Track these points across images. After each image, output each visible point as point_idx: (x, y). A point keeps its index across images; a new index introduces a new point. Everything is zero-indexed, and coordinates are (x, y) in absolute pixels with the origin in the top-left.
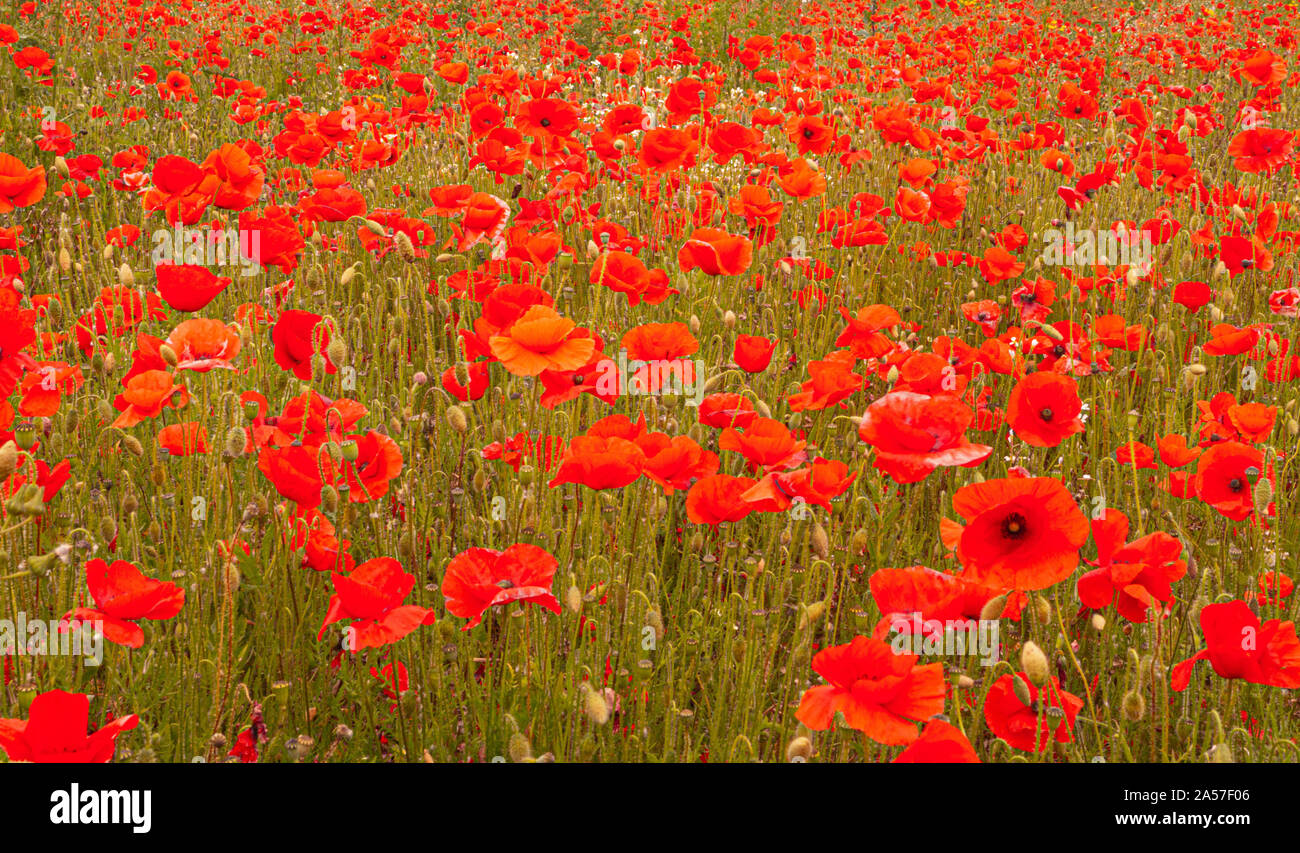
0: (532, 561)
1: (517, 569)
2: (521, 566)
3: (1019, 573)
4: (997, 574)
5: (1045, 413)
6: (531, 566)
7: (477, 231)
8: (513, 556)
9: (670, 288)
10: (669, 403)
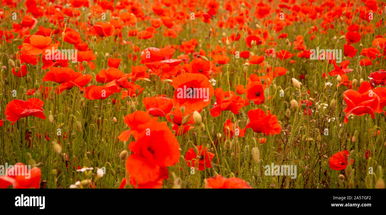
0: (35, 103)
1: (31, 106)
2: (32, 105)
3: (192, 105)
4: (186, 105)
5: (200, 71)
6: (35, 105)
7: (26, 27)
8: (30, 102)
9: (88, 48)
10: (84, 65)
